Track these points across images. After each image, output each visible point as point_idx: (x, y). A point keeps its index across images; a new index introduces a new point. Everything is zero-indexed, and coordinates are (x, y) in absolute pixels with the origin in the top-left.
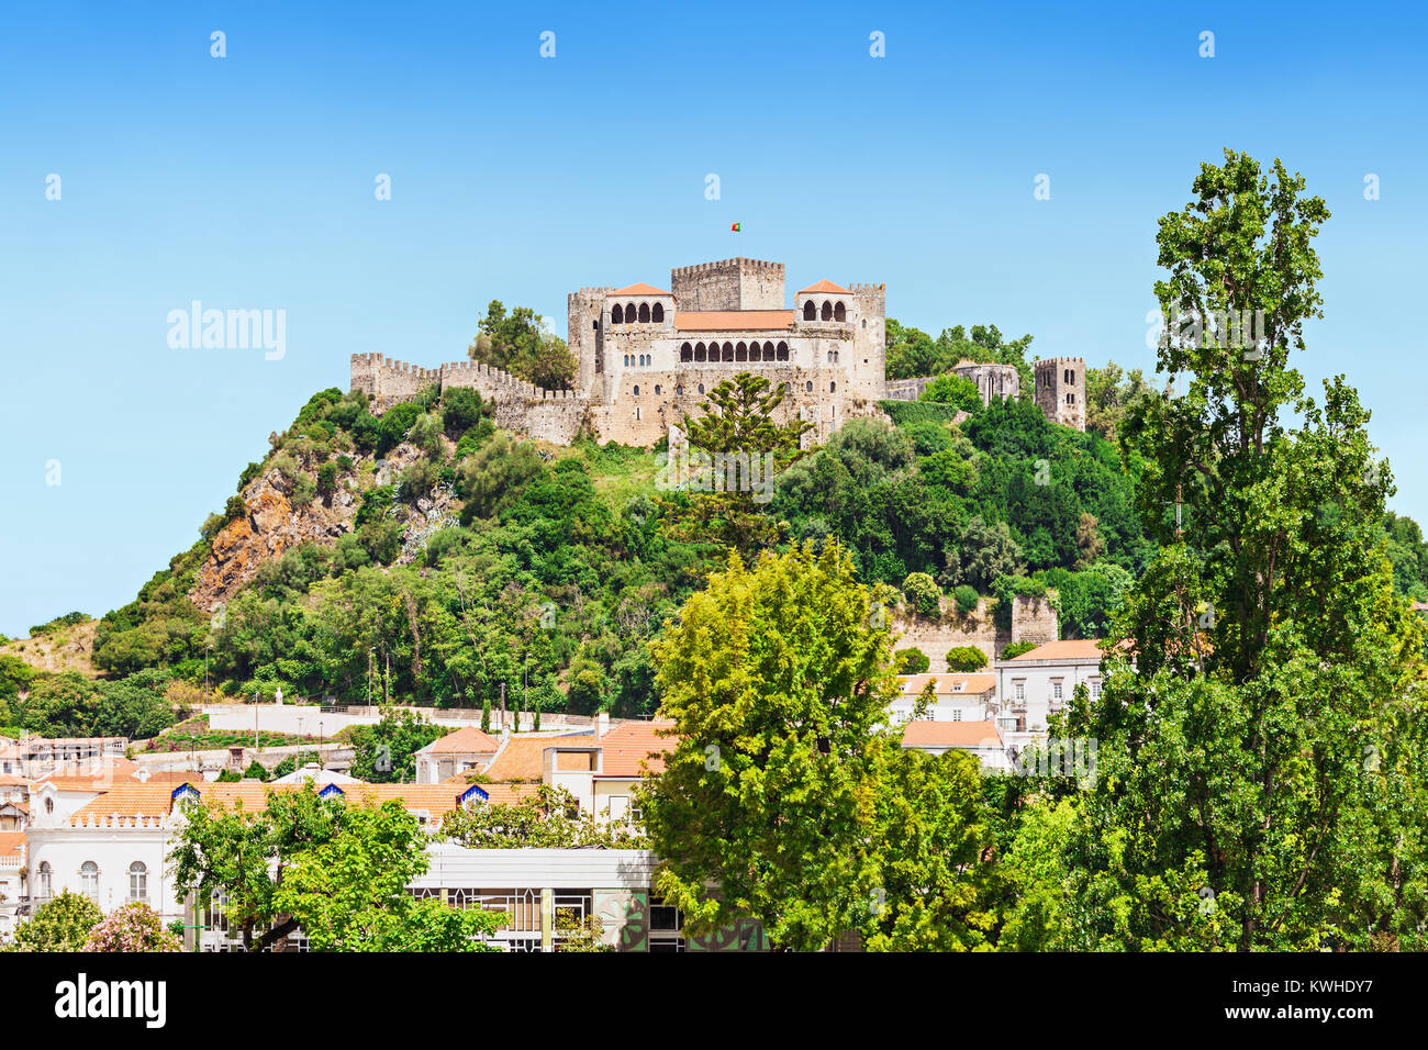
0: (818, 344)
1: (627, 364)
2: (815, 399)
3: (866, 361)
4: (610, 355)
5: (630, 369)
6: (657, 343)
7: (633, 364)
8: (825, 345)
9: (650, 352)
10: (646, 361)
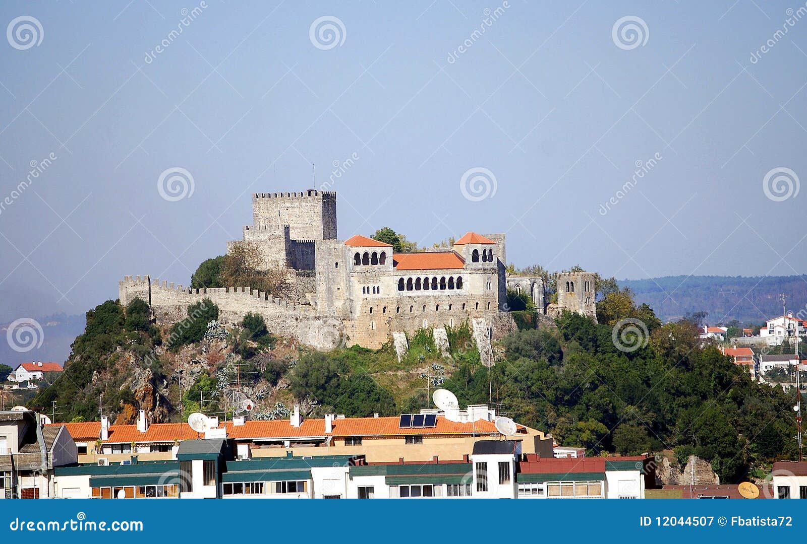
0: (481, 278)
1: (364, 293)
2: (481, 314)
4: (354, 286)
5: (367, 296)
6: (382, 278)
7: (368, 292)
8: (485, 278)
9: (379, 284)
10: (376, 290)
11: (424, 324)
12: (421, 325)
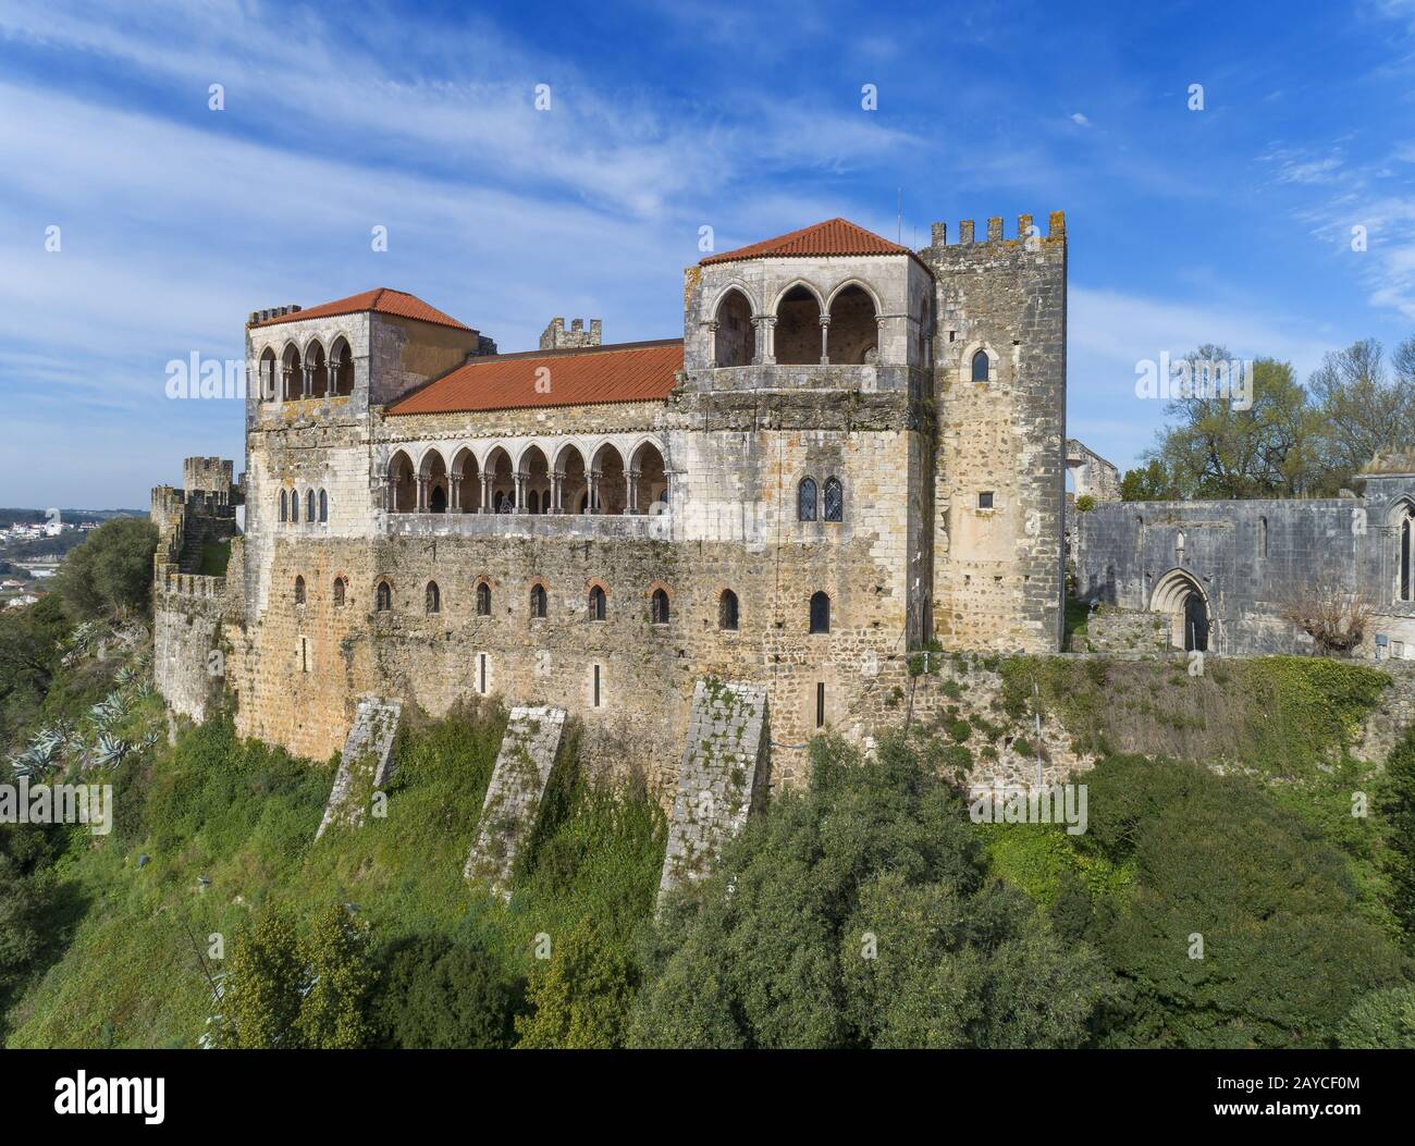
0: (758, 451)
1: (284, 519)
2: (749, 656)
3: (986, 499)
4: (257, 487)
5: (293, 532)
6: (338, 457)
7: (295, 519)
8: (786, 454)
9: (326, 483)
10: (318, 508)
11: (477, 675)
12: (465, 679)
